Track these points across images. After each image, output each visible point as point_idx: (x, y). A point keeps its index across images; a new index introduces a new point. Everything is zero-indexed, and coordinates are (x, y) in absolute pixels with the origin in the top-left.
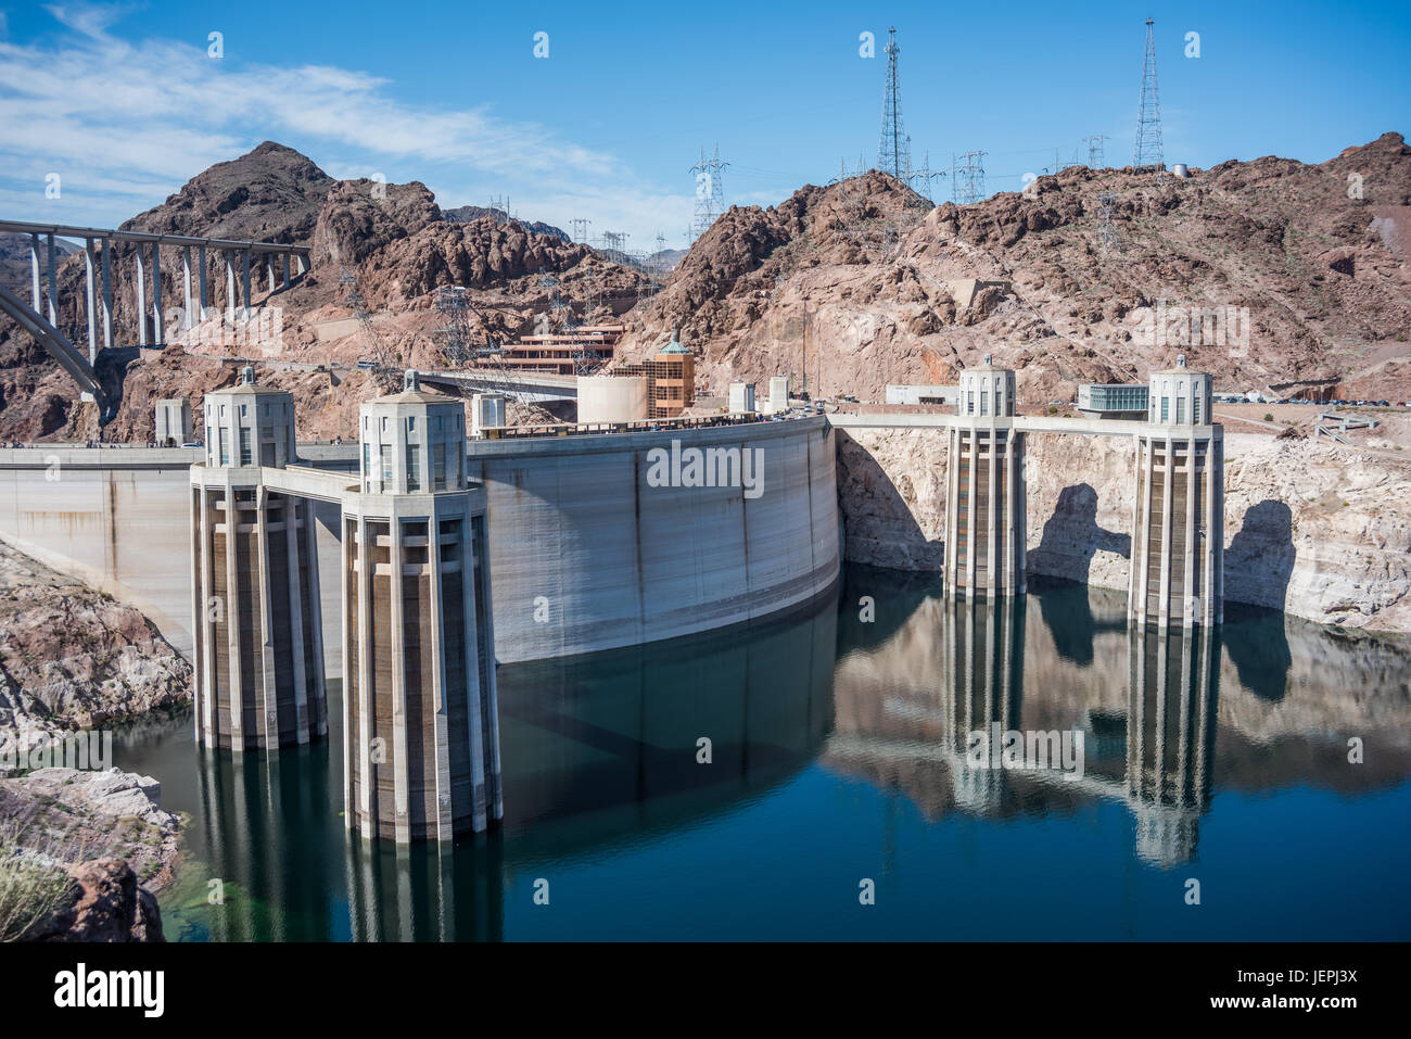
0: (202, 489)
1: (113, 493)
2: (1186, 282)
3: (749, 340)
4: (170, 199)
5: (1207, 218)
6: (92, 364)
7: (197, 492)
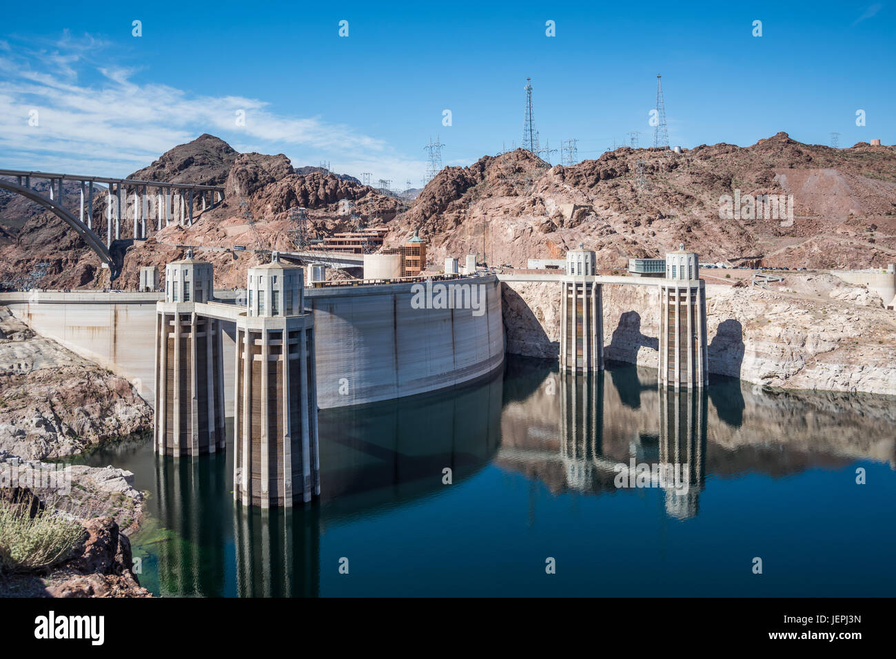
0: (163, 314)
1: (116, 316)
2: (682, 206)
3: (455, 236)
4: (153, 163)
5: (692, 173)
6: (108, 248)
7: (160, 316)
